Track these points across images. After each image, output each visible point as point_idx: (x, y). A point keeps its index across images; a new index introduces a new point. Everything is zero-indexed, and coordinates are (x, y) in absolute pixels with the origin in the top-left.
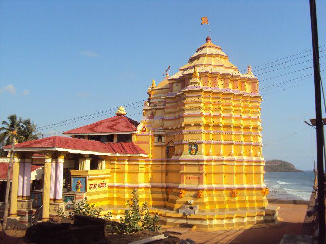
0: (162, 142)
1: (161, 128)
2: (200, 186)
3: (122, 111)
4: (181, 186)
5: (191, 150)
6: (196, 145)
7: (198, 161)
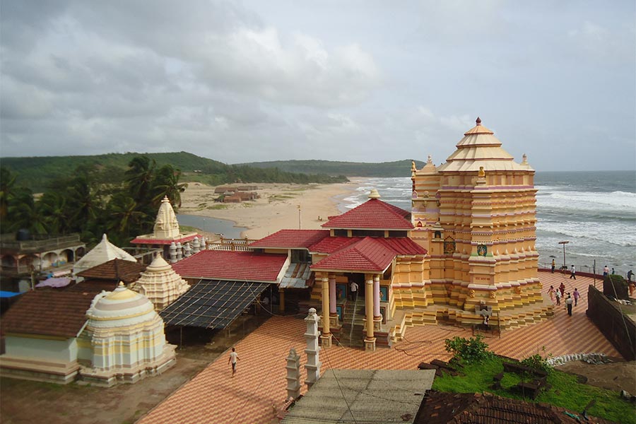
0: (440, 237)
1: (438, 223)
2: (491, 287)
3: (377, 195)
4: (470, 286)
5: (479, 251)
6: (485, 247)
7: (489, 263)
